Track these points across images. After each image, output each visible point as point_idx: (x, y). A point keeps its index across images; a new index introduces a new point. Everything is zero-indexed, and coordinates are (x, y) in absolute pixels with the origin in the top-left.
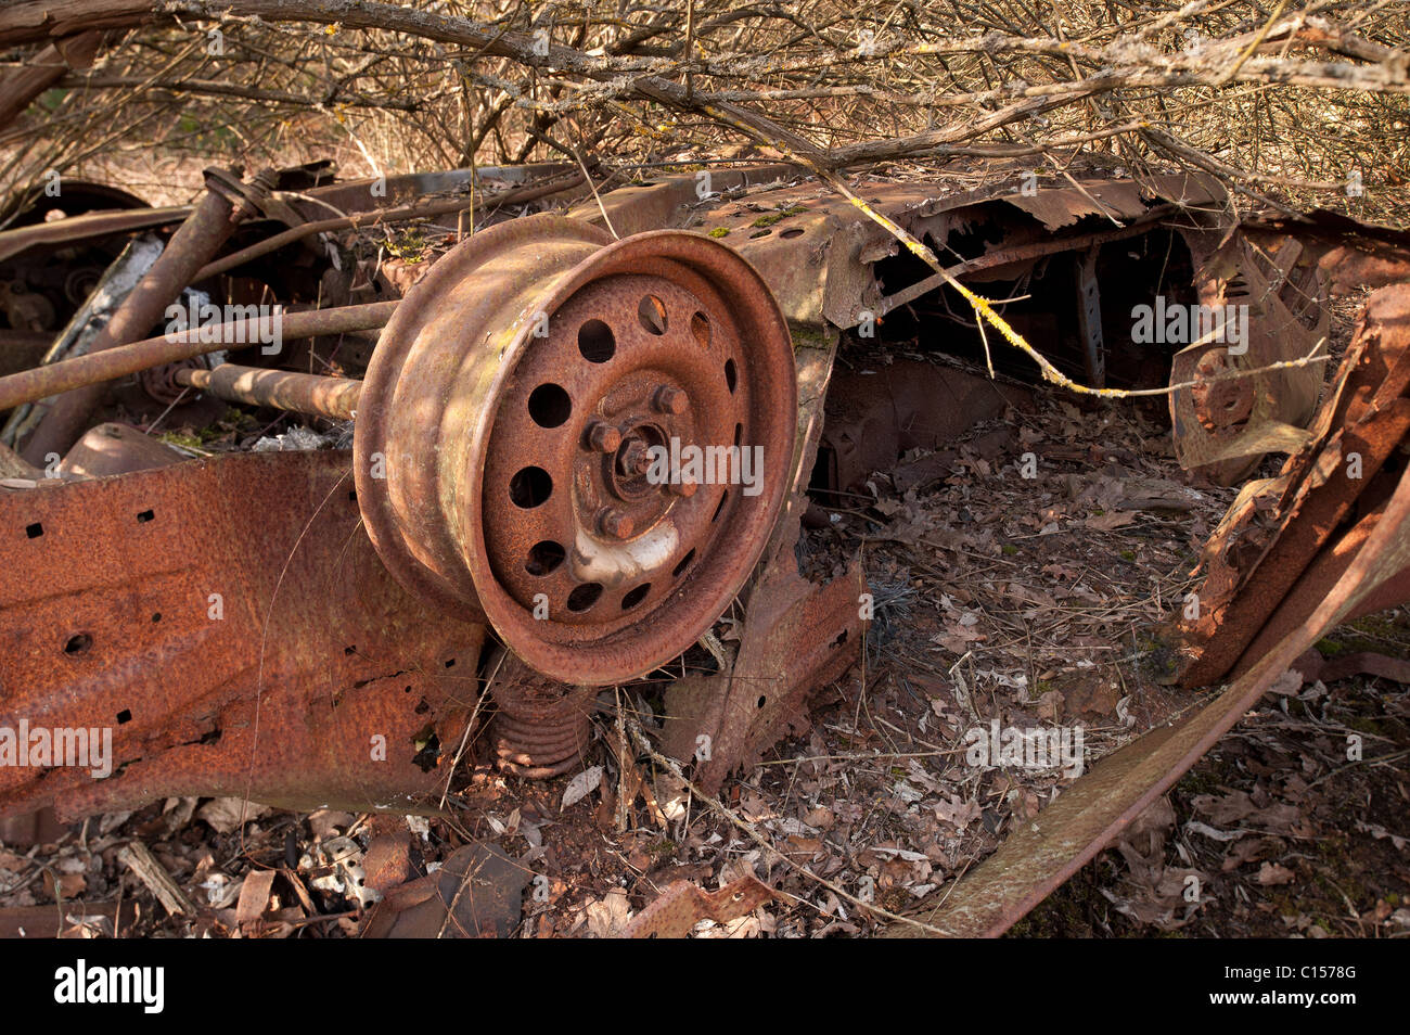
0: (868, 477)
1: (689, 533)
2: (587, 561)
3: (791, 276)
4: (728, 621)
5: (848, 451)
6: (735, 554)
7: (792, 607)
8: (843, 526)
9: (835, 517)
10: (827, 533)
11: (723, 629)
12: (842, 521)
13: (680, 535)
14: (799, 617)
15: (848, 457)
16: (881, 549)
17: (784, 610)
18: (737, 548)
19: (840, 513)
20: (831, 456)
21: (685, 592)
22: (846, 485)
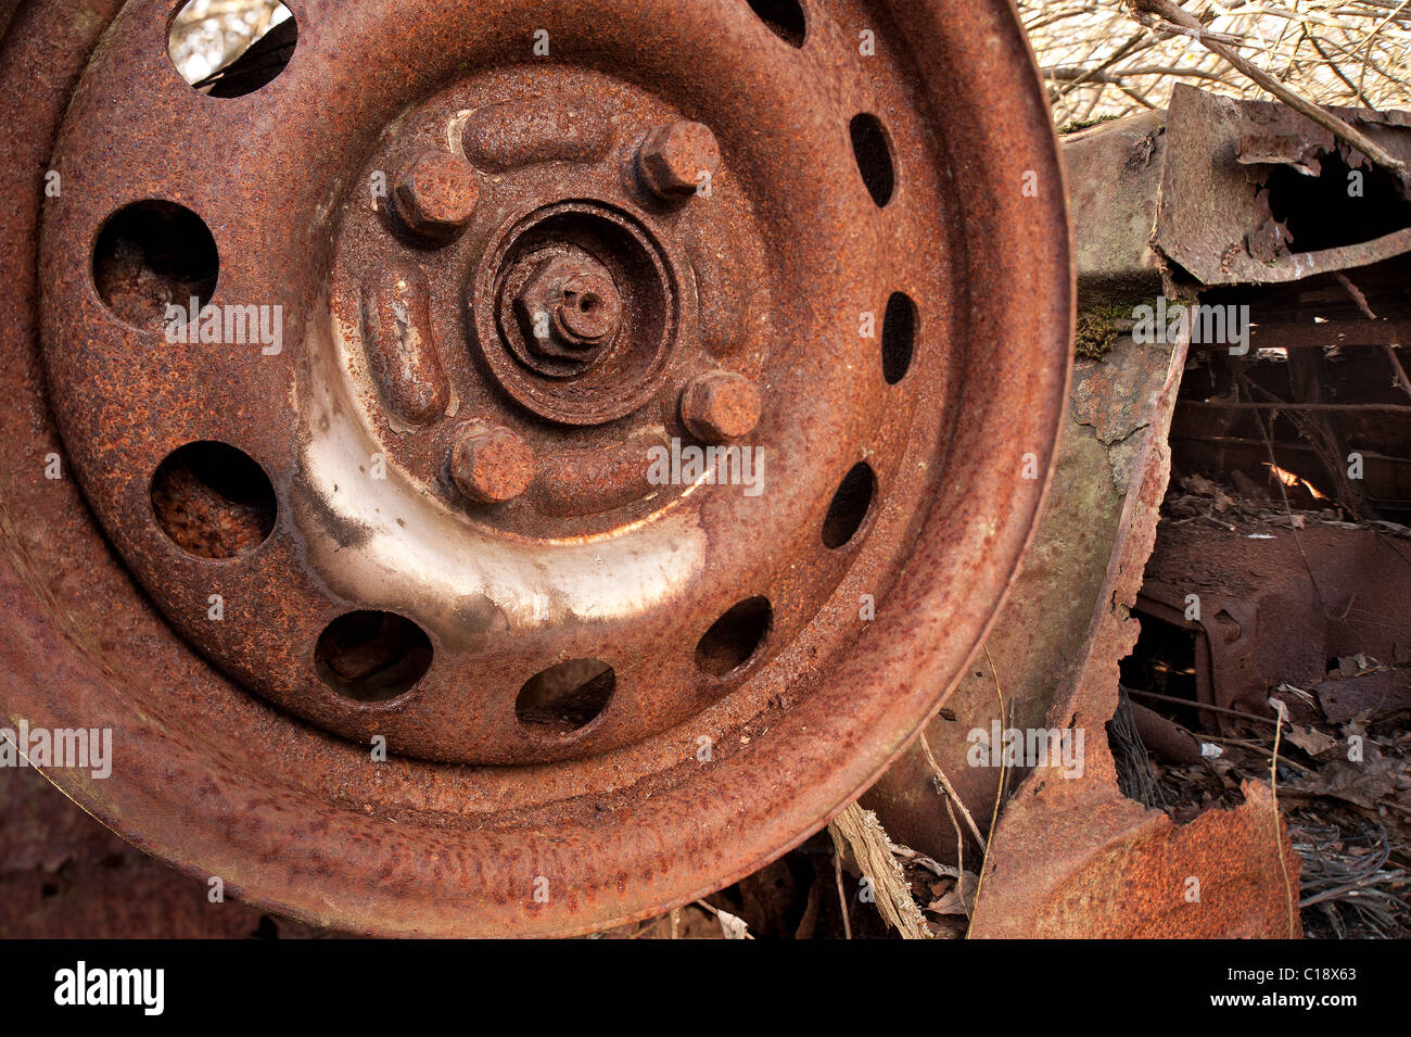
0: (1271, 691)
1: (740, 546)
2: (351, 535)
3: (1089, 198)
4: (950, 871)
5: (1230, 640)
6: (899, 650)
7: (1098, 858)
8: (1226, 766)
9: (1210, 750)
10: (1195, 774)
11: (936, 889)
12: (1223, 757)
13: (711, 546)
14: (1116, 884)
15: (1232, 649)
16: (1305, 810)
17: (1078, 861)
18: (907, 633)
19: (1219, 744)
20: (1199, 642)
21: (755, 736)
22: (1230, 699)
